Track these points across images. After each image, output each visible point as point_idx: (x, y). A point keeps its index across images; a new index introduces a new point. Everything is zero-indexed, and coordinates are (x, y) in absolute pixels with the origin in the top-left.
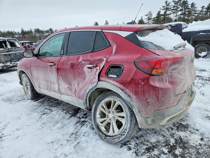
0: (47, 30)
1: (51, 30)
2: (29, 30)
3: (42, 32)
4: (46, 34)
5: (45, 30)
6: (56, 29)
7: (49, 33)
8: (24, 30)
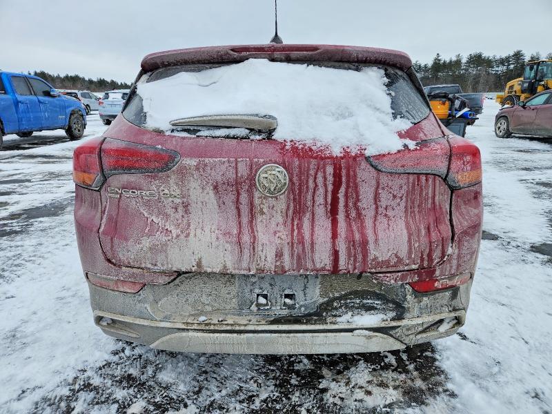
0: (504, 56)
1: (518, 55)
2: (454, 59)
3: (488, 63)
4: (497, 69)
5: (498, 57)
6: (538, 54)
7: (509, 65)
8: (439, 60)
